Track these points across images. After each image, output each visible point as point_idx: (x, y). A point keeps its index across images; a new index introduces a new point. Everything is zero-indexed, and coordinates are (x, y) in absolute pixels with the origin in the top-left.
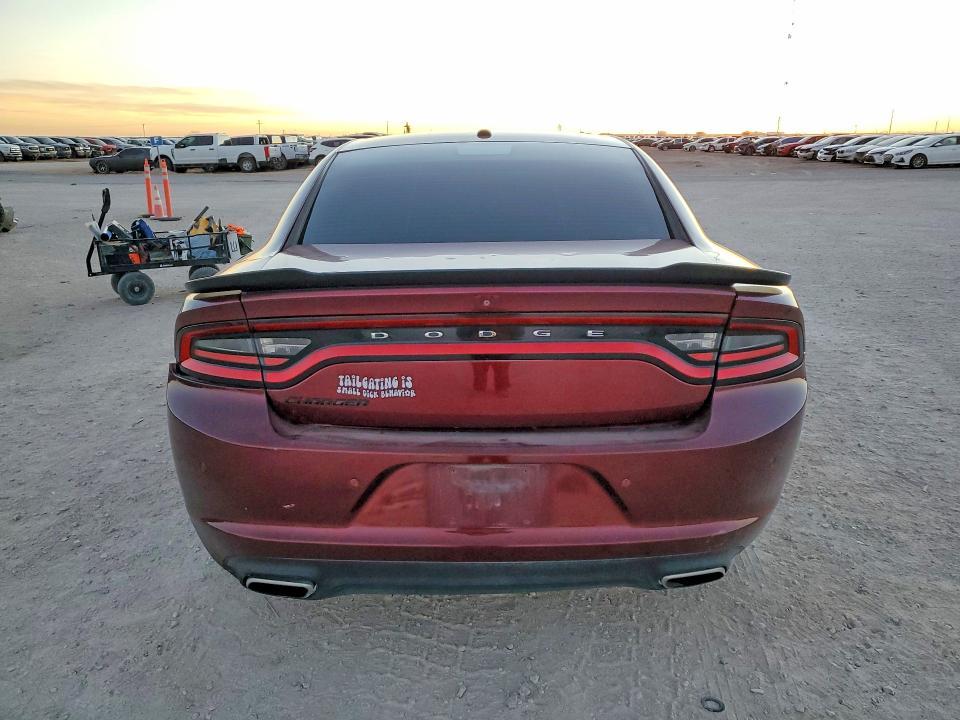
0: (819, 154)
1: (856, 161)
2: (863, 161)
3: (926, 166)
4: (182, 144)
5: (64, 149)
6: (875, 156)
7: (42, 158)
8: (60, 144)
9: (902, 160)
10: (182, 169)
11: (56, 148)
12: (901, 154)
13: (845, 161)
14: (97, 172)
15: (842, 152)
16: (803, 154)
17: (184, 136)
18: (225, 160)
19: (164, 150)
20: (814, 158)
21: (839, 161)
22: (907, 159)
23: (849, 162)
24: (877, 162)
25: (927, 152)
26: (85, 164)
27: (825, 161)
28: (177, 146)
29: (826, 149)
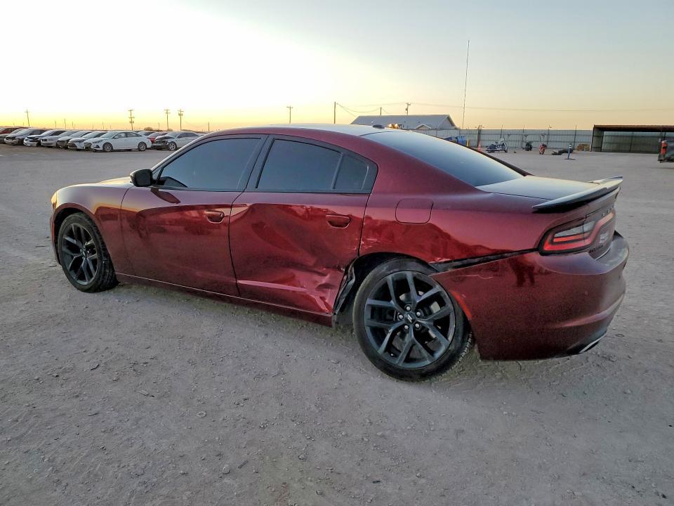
0: (25, 141)
1: (57, 147)
2: (66, 146)
3: (112, 151)
6: (76, 144)
9: (98, 147)
12: (96, 142)
13: (49, 146)
15: (46, 140)
16: (10, 141)
20: (21, 143)
21: (43, 146)
22: (101, 145)
23: (51, 147)
24: (79, 147)
25: (111, 141)
27: (31, 146)
29: (31, 138)
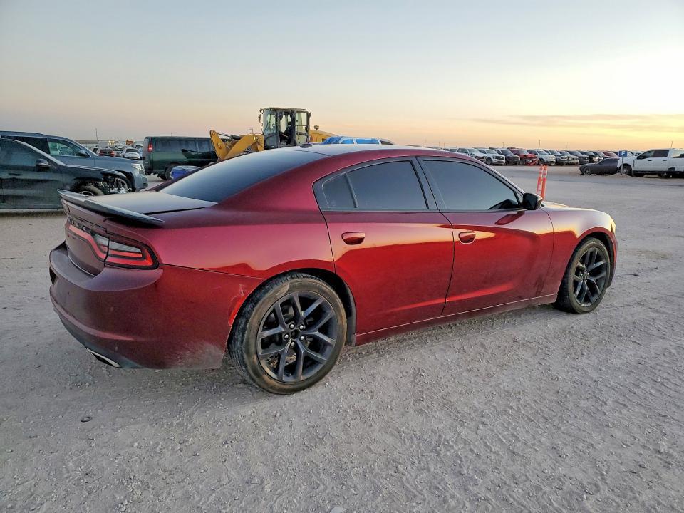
4: (642, 156)
5: (585, 158)
7: (568, 164)
8: (584, 156)
10: (639, 174)
11: (579, 158)
14: (583, 174)
17: (646, 150)
18: (674, 168)
19: (626, 160)
26: (577, 169)
28: (638, 158)
